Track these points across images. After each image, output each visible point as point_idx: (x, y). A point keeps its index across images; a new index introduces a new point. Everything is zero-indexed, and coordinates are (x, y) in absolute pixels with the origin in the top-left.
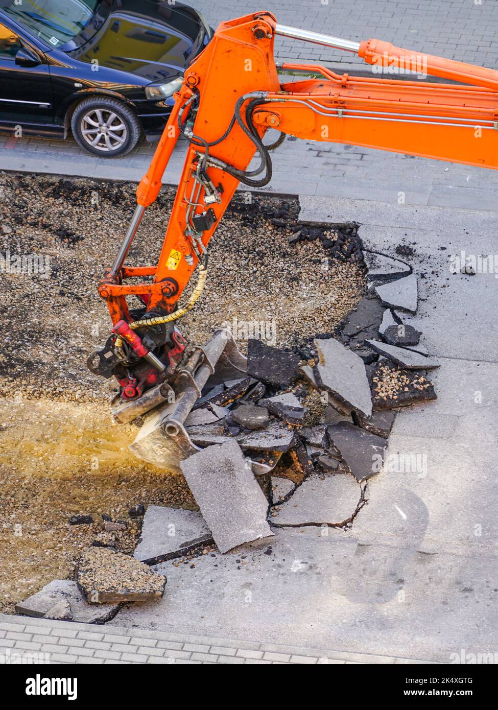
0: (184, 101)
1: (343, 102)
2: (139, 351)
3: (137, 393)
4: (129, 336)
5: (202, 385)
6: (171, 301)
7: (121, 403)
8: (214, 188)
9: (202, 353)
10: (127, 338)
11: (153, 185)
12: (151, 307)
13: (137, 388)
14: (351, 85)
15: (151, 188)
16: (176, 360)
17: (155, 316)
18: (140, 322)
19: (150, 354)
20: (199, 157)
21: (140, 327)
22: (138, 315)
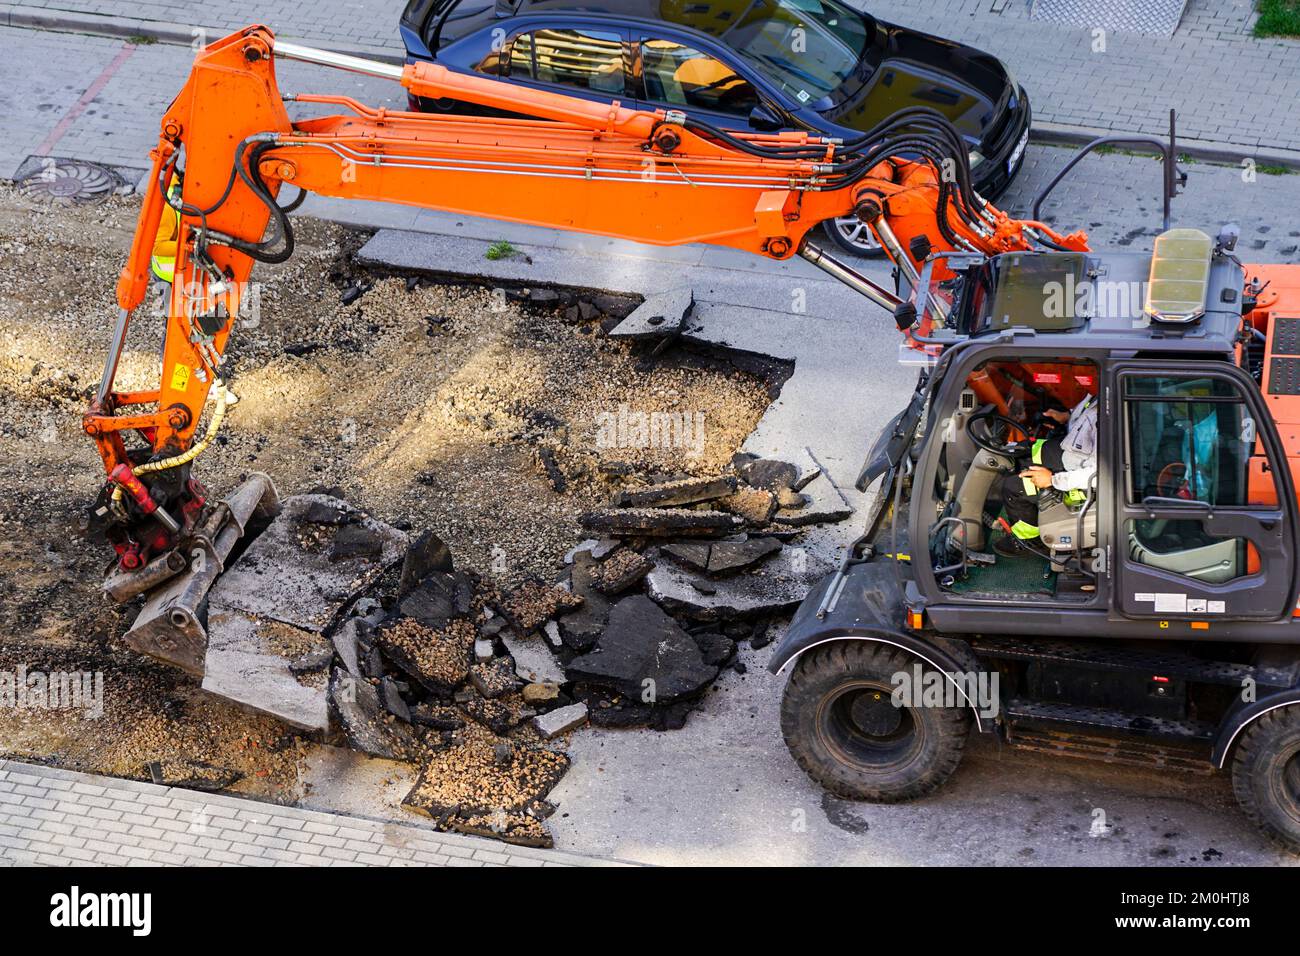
0: (164, 161)
1: (381, 145)
2: (146, 505)
3: (140, 563)
4: (132, 485)
5: (226, 553)
6: (183, 435)
7: (117, 573)
8: (220, 273)
9: (228, 509)
10: (128, 488)
11: (137, 280)
12: (158, 446)
13: (141, 555)
14: (389, 122)
15: (135, 283)
16: (194, 518)
17: (166, 458)
18: (147, 466)
19: (160, 509)
20: (195, 233)
21: (147, 473)
22: (141, 457)
